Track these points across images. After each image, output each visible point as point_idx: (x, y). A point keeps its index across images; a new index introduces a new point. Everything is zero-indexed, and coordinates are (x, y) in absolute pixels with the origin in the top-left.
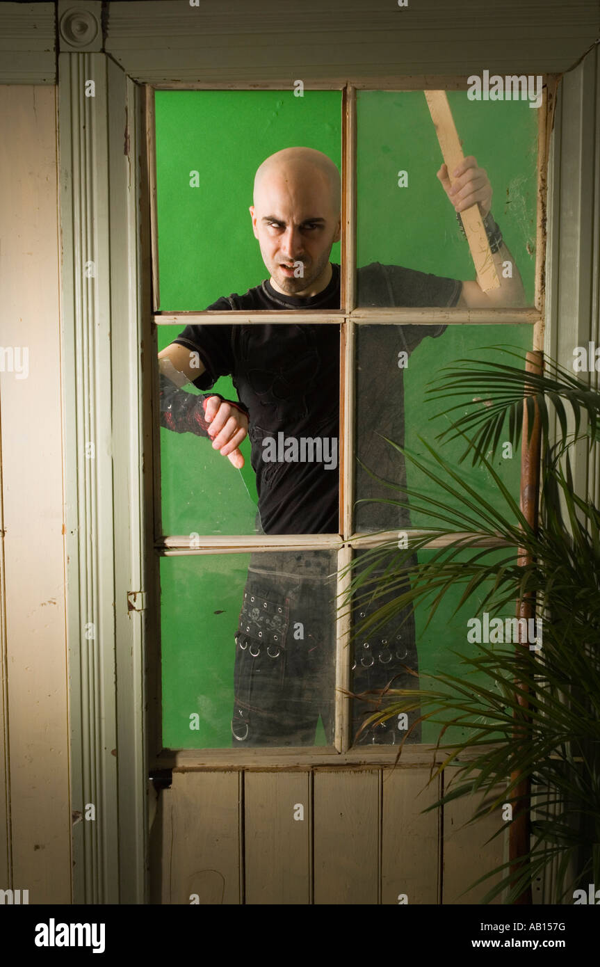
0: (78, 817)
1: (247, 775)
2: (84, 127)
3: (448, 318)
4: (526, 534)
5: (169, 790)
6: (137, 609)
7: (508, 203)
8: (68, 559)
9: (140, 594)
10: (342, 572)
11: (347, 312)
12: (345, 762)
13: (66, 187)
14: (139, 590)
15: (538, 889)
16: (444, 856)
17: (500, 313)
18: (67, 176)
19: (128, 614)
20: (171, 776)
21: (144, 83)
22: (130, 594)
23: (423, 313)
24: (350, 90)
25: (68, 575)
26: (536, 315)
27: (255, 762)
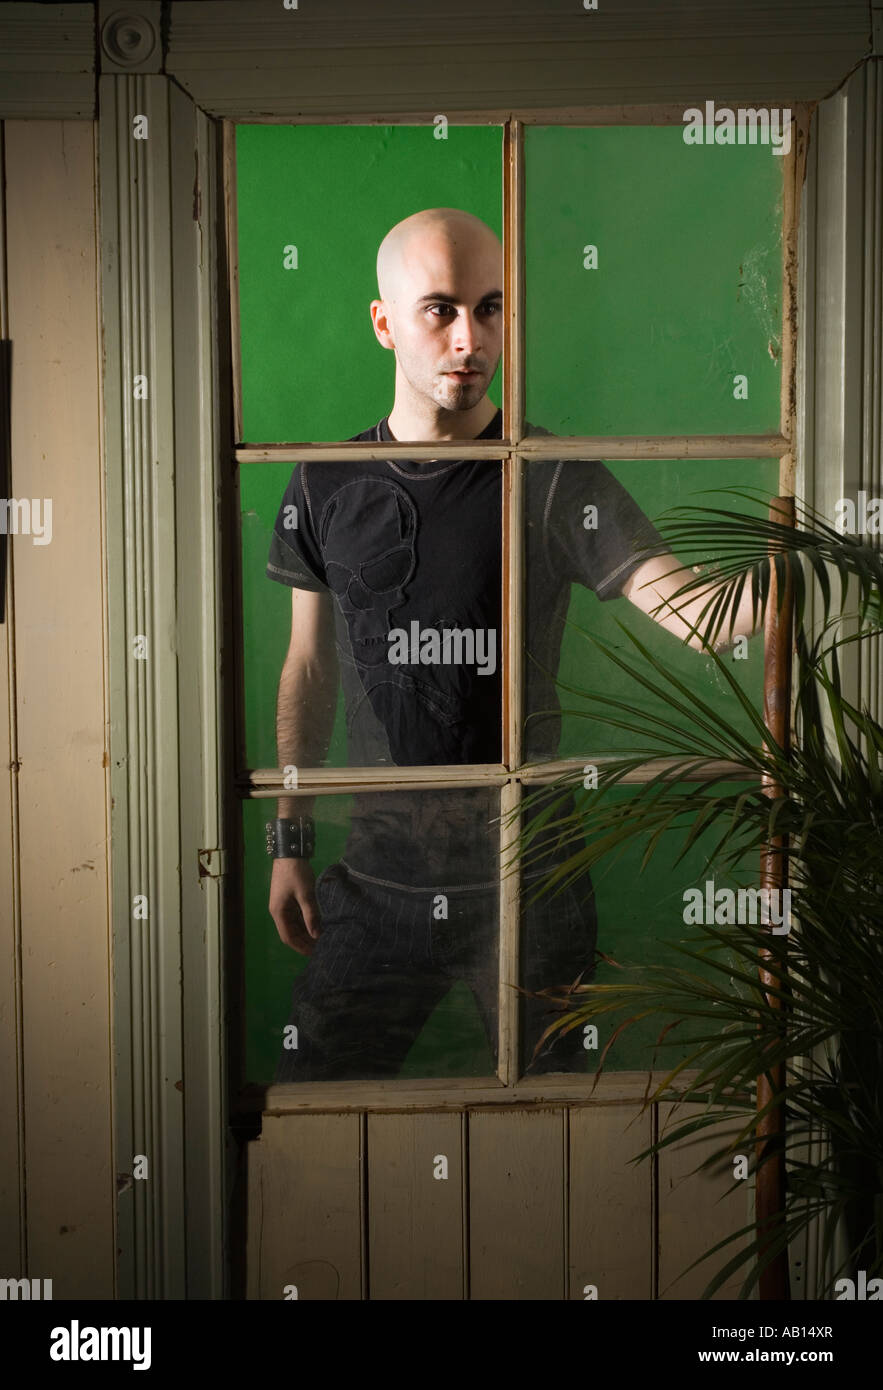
0: (126, 1182)
1: (372, 1118)
2: (136, 181)
3: (658, 451)
4: (773, 758)
5: (257, 1142)
6: (212, 874)
7: (741, 285)
8: (113, 802)
9: (217, 852)
10: (508, 817)
11: (513, 443)
12: (514, 1099)
13: (110, 267)
14: (214, 847)
15: (798, 1279)
16: (660, 1236)
17: (731, 443)
18: (112, 251)
19: (200, 881)
20: (260, 1121)
21: (221, 117)
22: (202, 852)
23: (621, 444)
24: (515, 125)
25: (112, 825)
26: (784, 446)
27: (382, 1100)
